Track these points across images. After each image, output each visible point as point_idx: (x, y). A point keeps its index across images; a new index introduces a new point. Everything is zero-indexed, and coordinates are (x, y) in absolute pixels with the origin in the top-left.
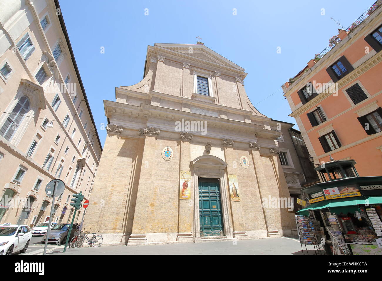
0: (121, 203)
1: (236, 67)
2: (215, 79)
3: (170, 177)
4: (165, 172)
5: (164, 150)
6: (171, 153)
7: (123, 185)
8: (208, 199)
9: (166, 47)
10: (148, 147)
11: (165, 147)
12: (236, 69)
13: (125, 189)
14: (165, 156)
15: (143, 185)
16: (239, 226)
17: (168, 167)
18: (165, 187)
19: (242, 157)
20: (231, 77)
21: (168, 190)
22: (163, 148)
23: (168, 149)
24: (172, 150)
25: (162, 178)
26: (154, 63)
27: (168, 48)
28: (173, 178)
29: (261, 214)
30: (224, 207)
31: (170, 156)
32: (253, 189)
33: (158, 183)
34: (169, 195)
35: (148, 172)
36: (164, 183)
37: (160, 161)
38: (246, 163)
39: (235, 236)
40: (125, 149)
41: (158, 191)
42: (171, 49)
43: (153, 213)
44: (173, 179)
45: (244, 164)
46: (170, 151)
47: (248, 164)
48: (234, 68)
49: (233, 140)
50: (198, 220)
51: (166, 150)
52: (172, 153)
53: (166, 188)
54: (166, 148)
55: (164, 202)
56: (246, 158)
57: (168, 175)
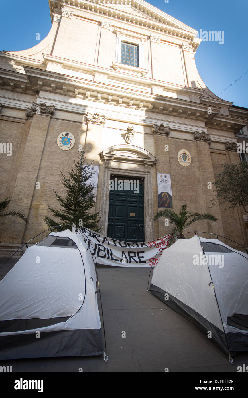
4: (60, 166)
5: (60, 135)
6: (71, 141)
8: (124, 204)
10: (36, 130)
11: (62, 132)
12: (184, 30)
14: (62, 144)
15: (23, 180)
17: (65, 158)
18: (58, 185)
19: (182, 151)
20: (175, 44)
22: (59, 134)
23: (67, 135)
24: (73, 136)
25: (55, 173)
29: (202, 228)
30: (147, 216)
31: (70, 144)
32: (194, 194)
33: (48, 179)
35: (33, 163)
36: (57, 179)
37: (53, 150)
38: (187, 159)
41: (47, 189)
43: (36, 217)
45: (183, 161)
46: (69, 137)
47: (189, 160)
48: (180, 29)
49: (169, 127)
50: (104, 230)
51: (64, 137)
52: (73, 141)
54: (64, 133)
55: (54, 204)
56: (187, 152)
57: (63, 169)
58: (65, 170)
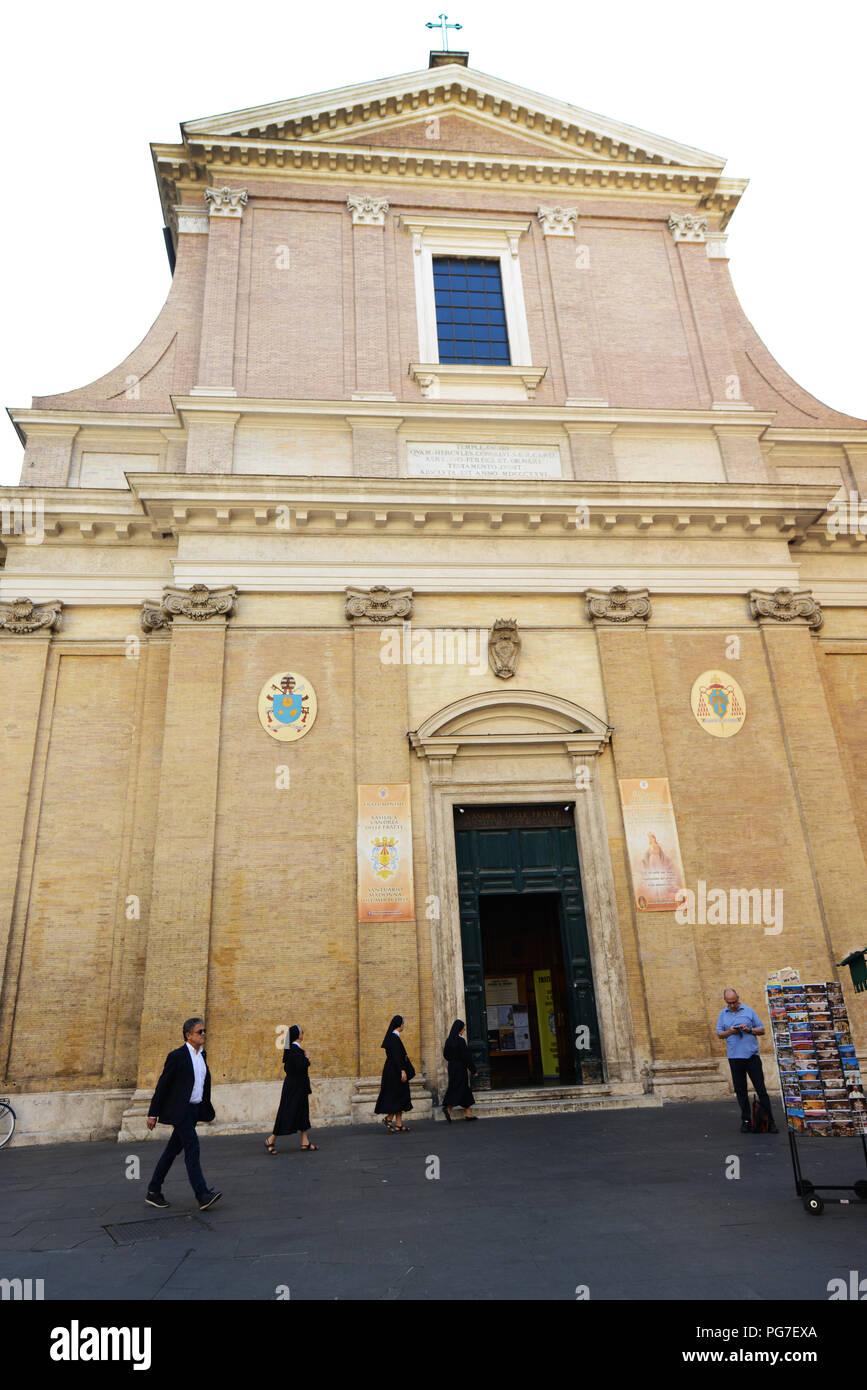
0: (90, 958)
1: (667, 157)
2: (541, 255)
3: (305, 820)
4: (281, 801)
5: (267, 690)
6: (304, 704)
7: (89, 877)
9: (244, 128)
10: (185, 685)
11: (273, 674)
12: (673, 164)
13: (103, 895)
14: (276, 723)
15: (172, 869)
16: (681, 1033)
18: (284, 871)
19: (706, 679)
20: (642, 220)
21: (297, 886)
22: (264, 684)
23: (288, 683)
24: (307, 684)
25: (267, 831)
26: (198, 235)
27: (254, 134)
28: (320, 824)
30: (598, 946)
31: (302, 716)
33: (247, 856)
34: (306, 906)
35: (195, 807)
36: (276, 850)
37: (249, 748)
38: (729, 707)
39: (653, 1085)
40: (85, 707)
41: (249, 892)
42: (273, 132)
43: (230, 991)
44: (321, 831)
45: (714, 716)
46: (296, 692)
47: (736, 710)
48: (657, 161)
49: (648, 587)
51: (278, 693)
52: (311, 704)
53: (290, 876)
54: (277, 679)
55: (280, 939)
56: (725, 679)
57: (293, 811)
58: (297, 814)
